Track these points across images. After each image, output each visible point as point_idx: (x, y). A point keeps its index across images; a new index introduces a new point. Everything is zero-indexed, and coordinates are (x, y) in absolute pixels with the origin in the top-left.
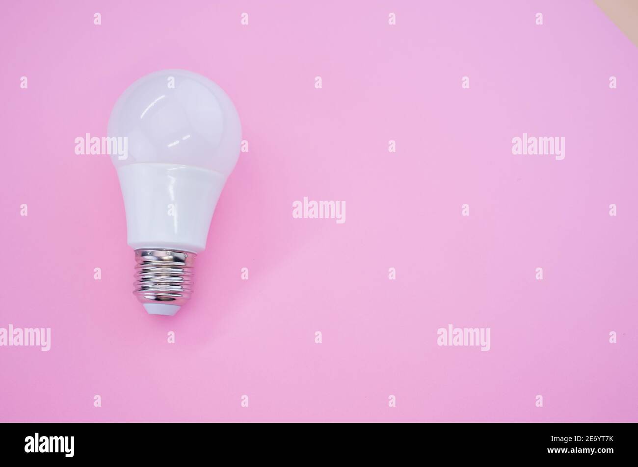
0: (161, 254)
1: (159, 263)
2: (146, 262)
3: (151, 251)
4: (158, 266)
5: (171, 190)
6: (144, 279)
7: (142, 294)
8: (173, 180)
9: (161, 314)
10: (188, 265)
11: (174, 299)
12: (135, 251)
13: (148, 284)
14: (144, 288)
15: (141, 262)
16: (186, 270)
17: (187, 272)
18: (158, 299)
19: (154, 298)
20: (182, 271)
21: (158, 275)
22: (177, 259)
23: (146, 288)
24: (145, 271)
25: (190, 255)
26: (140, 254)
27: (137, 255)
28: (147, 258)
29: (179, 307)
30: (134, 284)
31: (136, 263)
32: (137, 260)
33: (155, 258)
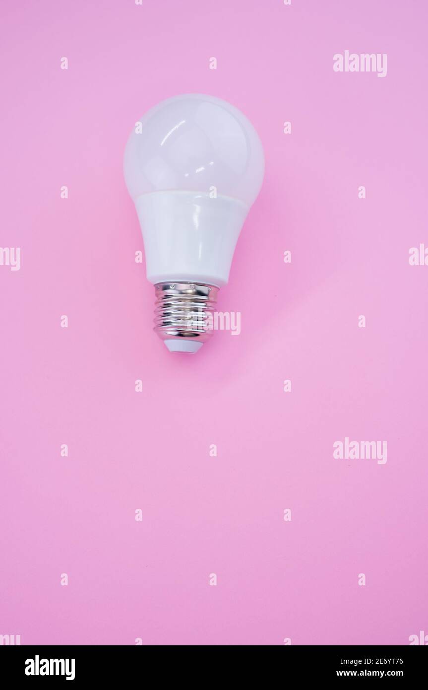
0: (183, 287)
1: (181, 296)
2: (167, 297)
3: (173, 284)
4: (180, 300)
5: (196, 220)
6: (166, 314)
7: (164, 329)
8: (198, 208)
9: (184, 351)
10: (212, 299)
11: (197, 335)
12: (155, 285)
13: (169, 319)
14: (165, 324)
15: (163, 296)
16: (209, 304)
17: (211, 307)
18: (181, 335)
19: (176, 333)
20: (205, 306)
21: (179, 309)
22: (199, 293)
23: (168, 323)
24: (167, 305)
25: (213, 289)
26: (161, 288)
27: (157, 289)
28: (169, 292)
29: (202, 344)
30: (155, 320)
31: (156, 299)
32: (157, 295)
33: (178, 292)
